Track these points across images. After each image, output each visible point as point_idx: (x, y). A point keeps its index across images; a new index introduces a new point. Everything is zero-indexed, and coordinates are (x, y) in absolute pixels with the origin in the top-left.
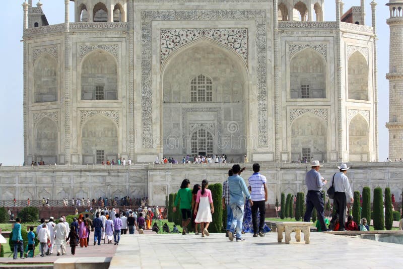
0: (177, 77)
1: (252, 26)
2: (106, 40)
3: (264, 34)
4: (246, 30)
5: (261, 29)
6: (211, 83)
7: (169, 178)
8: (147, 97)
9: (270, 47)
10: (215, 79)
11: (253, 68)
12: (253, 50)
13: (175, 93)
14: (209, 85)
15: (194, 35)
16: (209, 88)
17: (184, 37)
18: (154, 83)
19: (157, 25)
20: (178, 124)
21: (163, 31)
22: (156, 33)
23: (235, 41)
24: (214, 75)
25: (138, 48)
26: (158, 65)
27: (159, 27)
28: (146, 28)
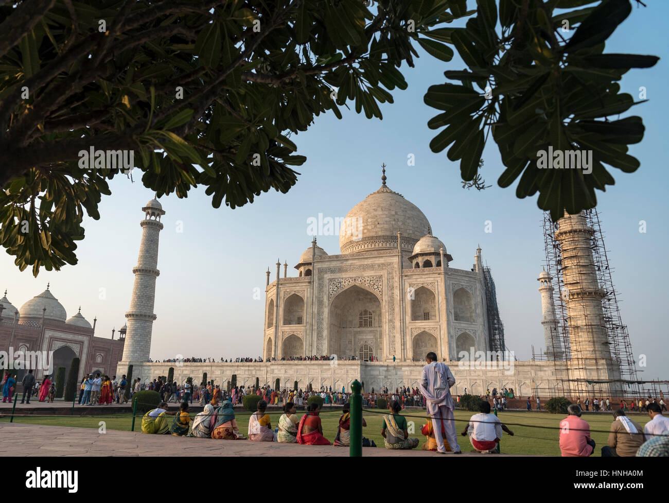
0: (350, 311)
1: (384, 273)
2: (298, 287)
3: (393, 278)
4: (381, 277)
5: (390, 275)
6: (371, 315)
7: (283, 371)
8: (320, 322)
9: (397, 287)
10: (373, 312)
11: (386, 301)
12: (385, 289)
13: (349, 321)
14: (370, 316)
15: (349, 282)
16: (370, 318)
17: (343, 283)
18: (325, 313)
19: (327, 276)
20: (351, 341)
21: (330, 280)
22: (326, 282)
23: (374, 284)
24: (373, 310)
25: (316, 292)
26: (327, 301)
27: (328, 278)
28: (321, 279)
